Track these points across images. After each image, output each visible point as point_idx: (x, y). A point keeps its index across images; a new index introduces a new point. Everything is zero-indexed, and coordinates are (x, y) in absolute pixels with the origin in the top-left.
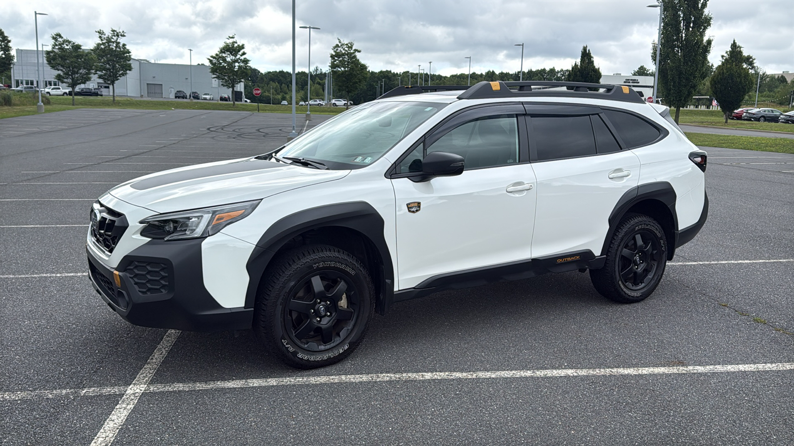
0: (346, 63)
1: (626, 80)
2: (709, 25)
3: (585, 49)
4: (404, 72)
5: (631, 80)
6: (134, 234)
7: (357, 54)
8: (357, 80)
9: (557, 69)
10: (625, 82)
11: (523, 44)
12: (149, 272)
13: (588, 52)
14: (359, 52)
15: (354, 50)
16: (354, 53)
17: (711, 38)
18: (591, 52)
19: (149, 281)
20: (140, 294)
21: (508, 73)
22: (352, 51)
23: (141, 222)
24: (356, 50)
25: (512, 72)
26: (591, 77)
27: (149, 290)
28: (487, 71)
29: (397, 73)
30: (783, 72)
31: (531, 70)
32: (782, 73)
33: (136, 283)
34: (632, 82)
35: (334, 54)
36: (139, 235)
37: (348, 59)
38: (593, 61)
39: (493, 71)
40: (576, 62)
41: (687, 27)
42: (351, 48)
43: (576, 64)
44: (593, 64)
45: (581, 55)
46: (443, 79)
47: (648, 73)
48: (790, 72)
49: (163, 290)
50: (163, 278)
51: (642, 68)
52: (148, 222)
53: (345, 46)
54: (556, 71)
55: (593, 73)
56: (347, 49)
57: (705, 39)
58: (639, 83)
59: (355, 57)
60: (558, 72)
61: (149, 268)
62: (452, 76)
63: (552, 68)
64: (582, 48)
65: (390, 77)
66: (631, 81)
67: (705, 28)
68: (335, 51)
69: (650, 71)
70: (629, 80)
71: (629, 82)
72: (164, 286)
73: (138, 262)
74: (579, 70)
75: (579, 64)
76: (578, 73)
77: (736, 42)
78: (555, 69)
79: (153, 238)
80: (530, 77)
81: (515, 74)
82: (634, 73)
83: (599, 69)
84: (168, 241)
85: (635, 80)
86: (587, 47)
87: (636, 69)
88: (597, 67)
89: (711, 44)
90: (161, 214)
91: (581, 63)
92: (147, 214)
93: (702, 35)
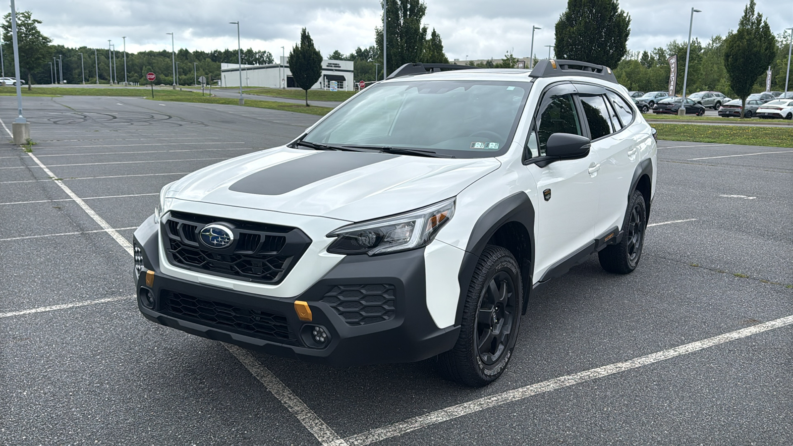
0: (23, 35)
1: (329, 64)
2: (424, 14)
3: (304, 31)
4: (81, 48)
5: (333, 64)
6: (320, 252)
7: (36, 24)
8: (40, 56)
9: (255, 50)
10: (327, 66)
11: (238, 22)
12: (364, 297)
13: (307, 34)
14: (39, 22)
15: (33, 21)
16: (33, 24)
17: (426, 26)
18: (310, 34)
19: (364, 308)
20: (347, 325)
21: (203, 52)
22: (30, 22)
23: (328, 236)
24: (35, 21)
25: (208, 51)
26: (314, 60)
27: (364, 319)
28: (179, 49)
29: (72, 49)
30: (455, 60)
31: (228, 50)
32: (453, 60)
33: (341, 313)
34: (335, 67)
35: (6, 24)
36: (326, 252)
37: (26, 31)
38: (313, 44)
39: (186, 50)
40: (296, 44)
41: (405, 15)
42: (29, 18)
43: (296, 46)
44: (313, 47)
45: (300, 37)
46: (130, 56)
47: (343, 57)
48: (460, 60)
49: (385, 317)
50: (387, 302)
51: (336, 53)
52: (338, 235)
53: (21, 15)
54: (254, 52)
55: (315, 56)
56: (23, 19)
57: (421, 26)
58: (340, 67)
59: (34, 28)
60: (256, 53)
61: (364, 291)
62: (140, 53)
63: (249, 48)
64: (301, 30)
65: (65, 52)
66: (333, 66)
67: (421, 17)
68: (7, 21)
69: (345, 56)
70: (331, 64)
71: (332, 66)
72: (387, 312)
73: (344, 285)
74: (301, 53)
75: (300, 46)
76: (301, 55)
77: (435, 30)
78: (253, 50)
79: (348, 254)
80: (228, 57)
81: (211, 53)
82: (330, 58)
83: (319, 52)
84: (374, 255)
85: (336, 64)
86: (306, 29)
87: (332, 54)
88: (317, 50)
89: (426, 31)
90: (355, 223)
91: (301, 45)
92: (334, 226)
93: (418, 22)
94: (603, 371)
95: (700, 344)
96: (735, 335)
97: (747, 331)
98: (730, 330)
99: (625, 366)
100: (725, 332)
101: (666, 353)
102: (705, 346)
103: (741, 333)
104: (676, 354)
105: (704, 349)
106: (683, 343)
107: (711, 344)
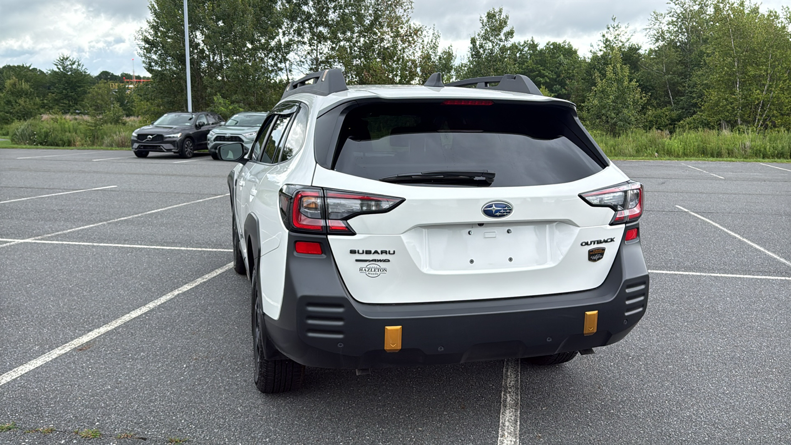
94: (186, 288)
95: (132, 316)
96: (103, 330)
97: (92, 337)
98: (108, 333)
99: (176, 292)
100: (112, 331)
101: (154, 304)
102: (128, 315)
103: (97, 333)
104: (147, 306)
105: (128, 313)
106: (146, 314)
107: (123, 318)
